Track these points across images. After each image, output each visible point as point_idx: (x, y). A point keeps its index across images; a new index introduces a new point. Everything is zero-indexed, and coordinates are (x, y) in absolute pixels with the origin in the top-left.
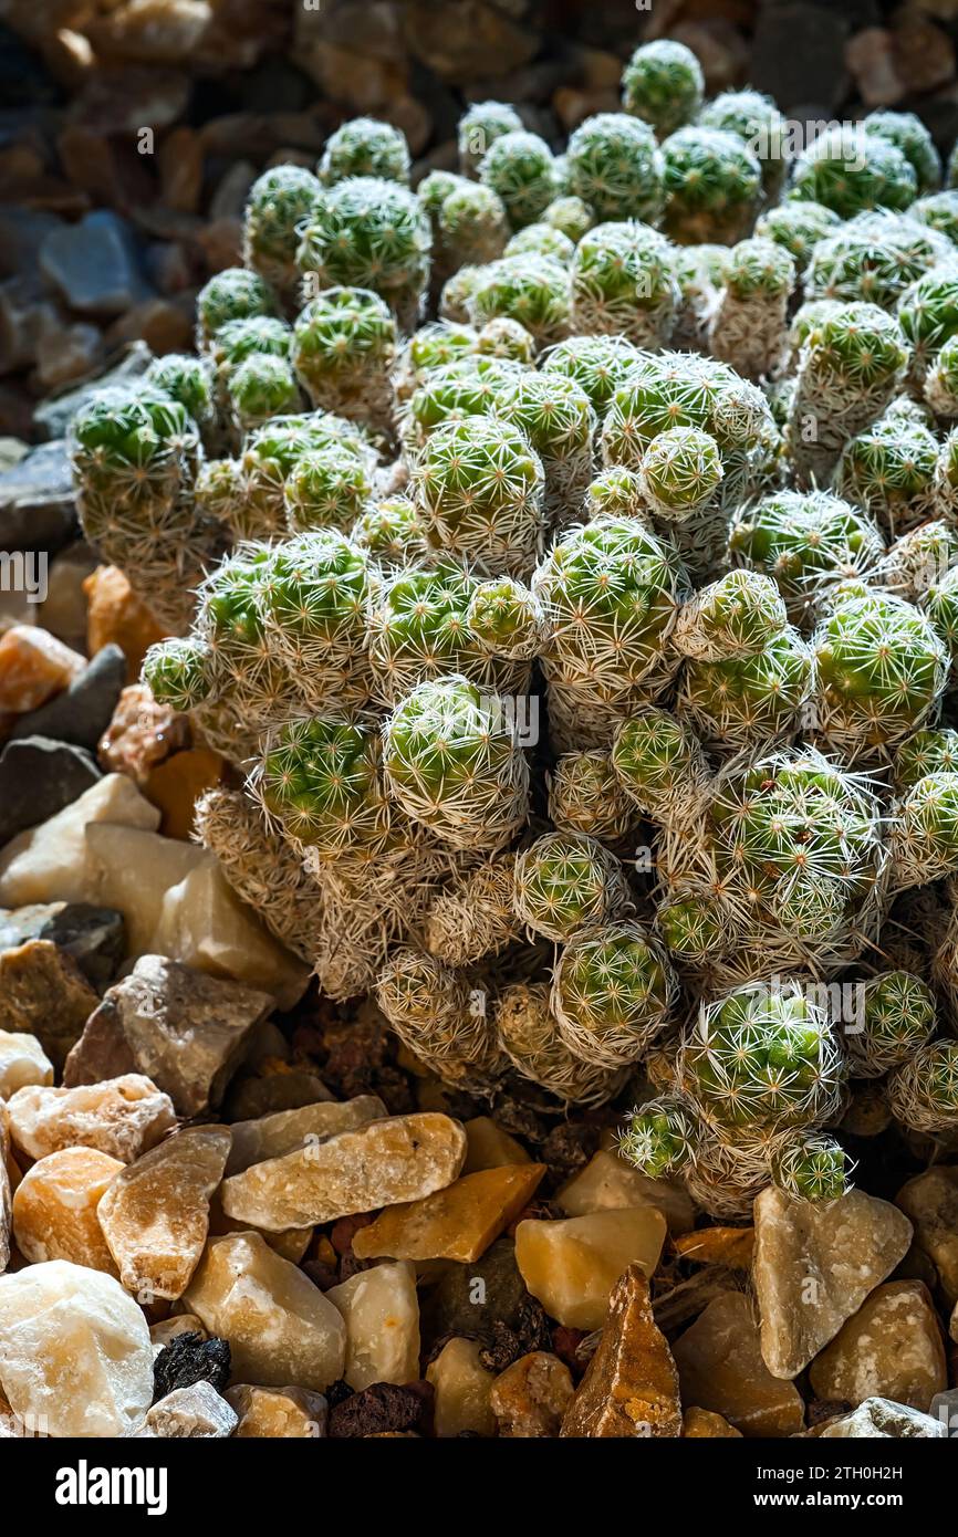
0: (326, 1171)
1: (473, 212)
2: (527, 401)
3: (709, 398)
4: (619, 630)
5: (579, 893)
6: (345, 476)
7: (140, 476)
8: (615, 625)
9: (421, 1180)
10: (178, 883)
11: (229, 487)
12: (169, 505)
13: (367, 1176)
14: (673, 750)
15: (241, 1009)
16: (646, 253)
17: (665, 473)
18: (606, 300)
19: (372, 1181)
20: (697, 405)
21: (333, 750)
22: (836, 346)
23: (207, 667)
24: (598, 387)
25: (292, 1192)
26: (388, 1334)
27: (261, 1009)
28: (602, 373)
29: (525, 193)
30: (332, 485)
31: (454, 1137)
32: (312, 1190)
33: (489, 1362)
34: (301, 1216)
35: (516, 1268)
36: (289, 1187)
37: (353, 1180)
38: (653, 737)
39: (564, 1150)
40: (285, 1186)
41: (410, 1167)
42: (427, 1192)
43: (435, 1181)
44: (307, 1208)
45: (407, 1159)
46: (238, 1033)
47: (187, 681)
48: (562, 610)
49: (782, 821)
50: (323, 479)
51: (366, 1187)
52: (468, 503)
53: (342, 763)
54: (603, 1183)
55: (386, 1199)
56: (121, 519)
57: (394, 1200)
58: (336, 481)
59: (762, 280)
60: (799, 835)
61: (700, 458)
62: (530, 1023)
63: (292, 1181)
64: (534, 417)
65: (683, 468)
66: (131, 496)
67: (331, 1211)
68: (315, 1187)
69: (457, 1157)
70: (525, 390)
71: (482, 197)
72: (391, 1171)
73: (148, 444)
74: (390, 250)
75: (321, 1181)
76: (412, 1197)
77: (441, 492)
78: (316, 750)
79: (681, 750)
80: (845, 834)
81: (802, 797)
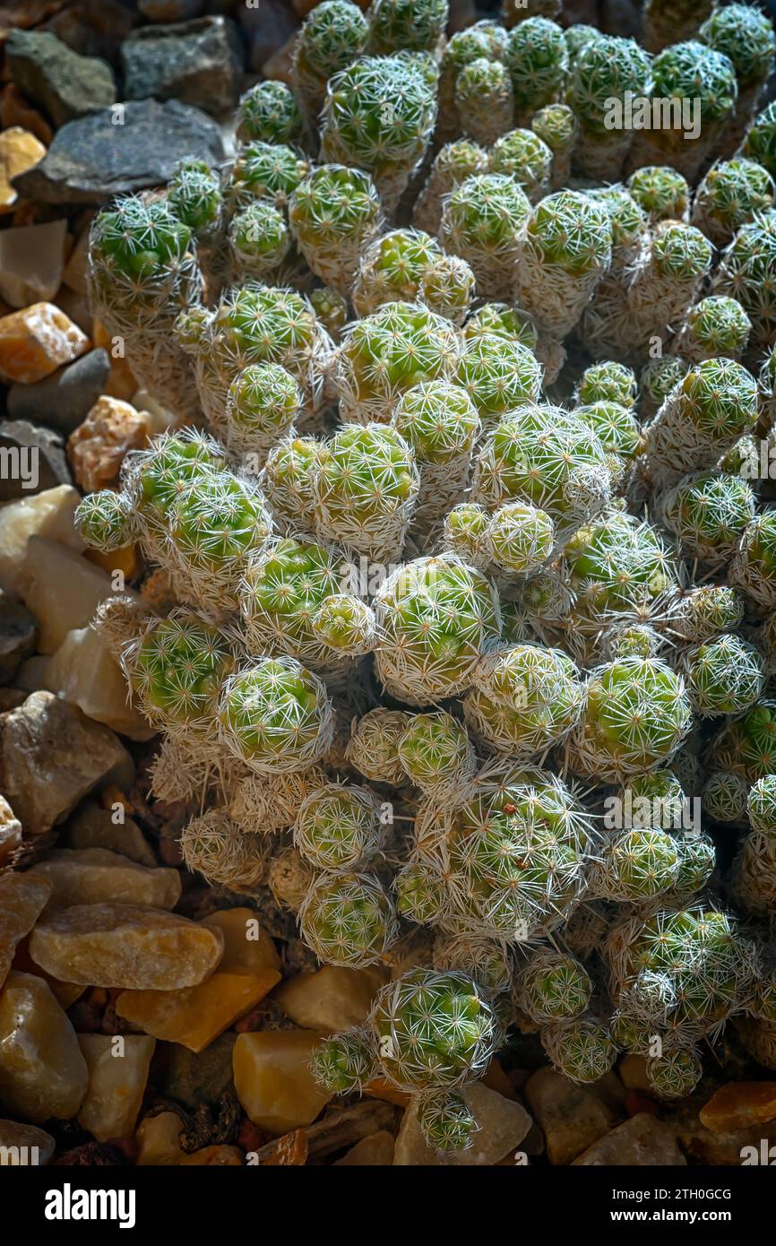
0: (108, 953)
1: (485, 89)
2: (426, 417)
3: (565, 470)
4: (428, 666)
5: (340, 850)
6: (277, 400)
7: (137, 289)
8: (426, 661)
9: (179, 977)
10: (81, 628)
11: (198, 337)
12: (156, 313)
13: (138, 965)
14: (446, 760)
15: (95, 761)
16: (588, 235)
17: (503, 546)
18: (544, 262)
19: (141, 970)
20: (555, 475)
21: (190, 668)
22: (699, 402)
23: (126, 526)
24: (494, 397)
25: (78, 962)
26: (117, 1100)
27: (110, 766)
28: (501, 386)
29: (533, 76)
30: (265, 406)
31: (213, 949)
32: (94, 964)
33: (183, 1145)
34: (83, 978)
35: (230, 1061)
36: (77, 958)
37: (128, 965)
38: (433, 746)
39: (302, 960)
40: (74, 956)
41: (174, 966)
42: (180, 986)
43: (189, 979)
44: (88, 974)
45: (172, 959)
46: (88, 783)
47: (107, 536)
48: (388, 636)
49: (509, 848)
50: (260, 397)
51: (136, 973)
52: (347, 507)
53: (192, 683)
54: (320, 1001)
55: (148, 985)
56: (115, 313)
57: (154, 987)
58: (269, 403)
59: (680, 268)
60: (518, 864)
61: (534, 543)
62: (293, 888)
63: (80, 954)
64: (427, 432)
65: (516, 548)
66: (127, 301)
67: (105, 982)
68: (97, 963)
69: (211, 966)
70: (427, 406)
71: (494, 75)
72: (158, 966)
73: (149, 267)
74: (394, 137)
75: (103, 960)
76: (168, 988)
77: (329, 491)
78: (178, 660)
79: (452, 761)
80: (555, 870)
81: (532, 828)
